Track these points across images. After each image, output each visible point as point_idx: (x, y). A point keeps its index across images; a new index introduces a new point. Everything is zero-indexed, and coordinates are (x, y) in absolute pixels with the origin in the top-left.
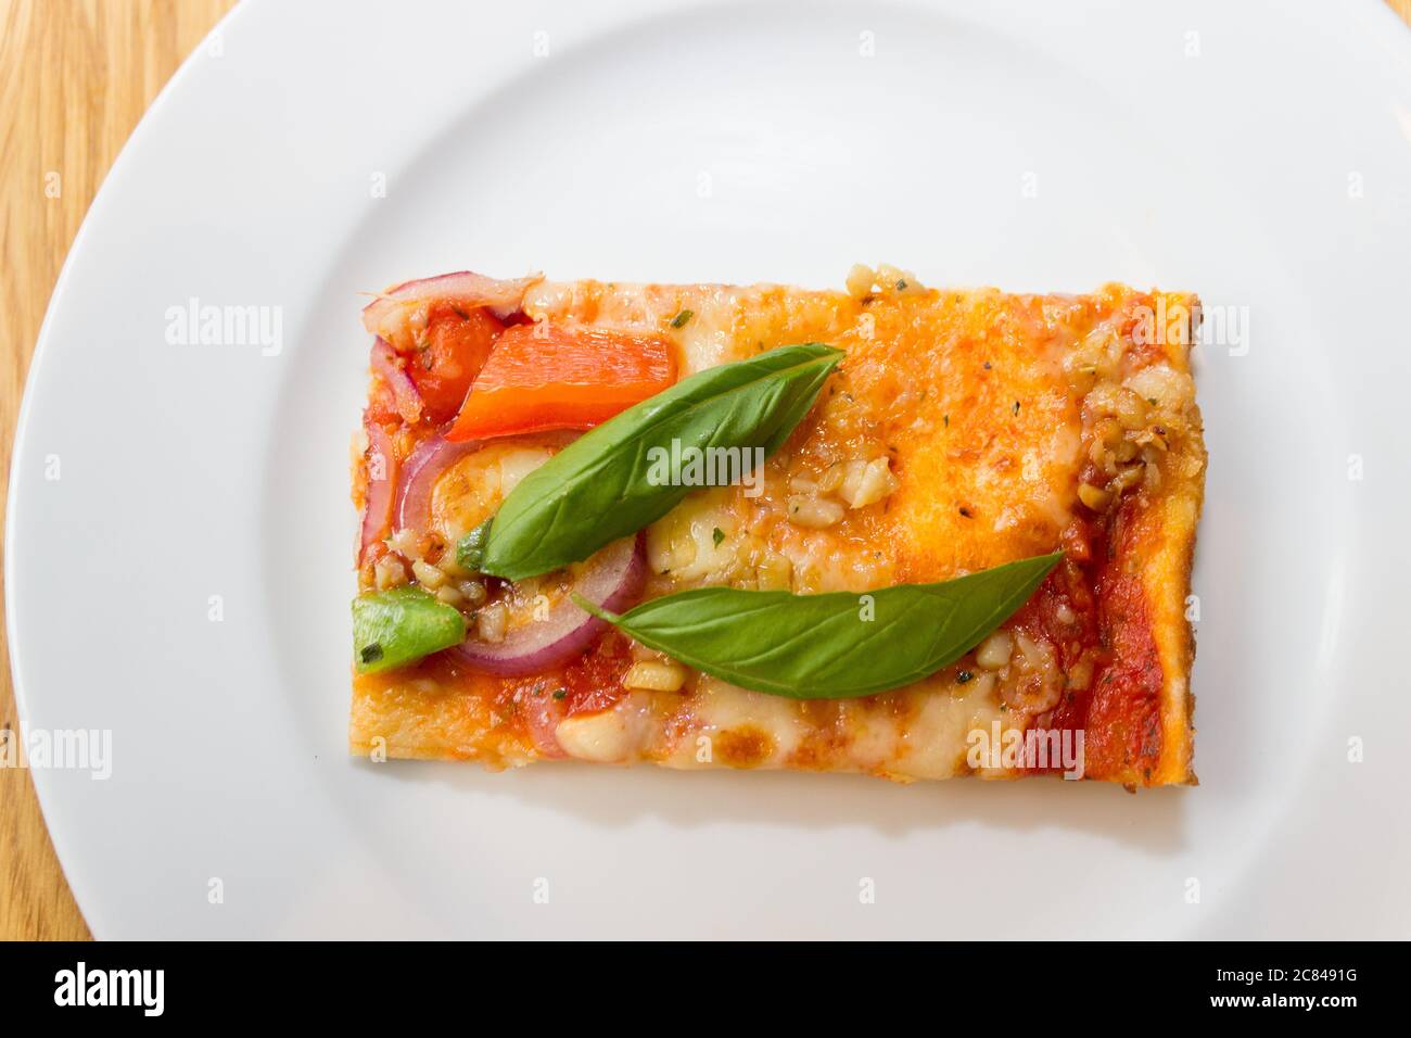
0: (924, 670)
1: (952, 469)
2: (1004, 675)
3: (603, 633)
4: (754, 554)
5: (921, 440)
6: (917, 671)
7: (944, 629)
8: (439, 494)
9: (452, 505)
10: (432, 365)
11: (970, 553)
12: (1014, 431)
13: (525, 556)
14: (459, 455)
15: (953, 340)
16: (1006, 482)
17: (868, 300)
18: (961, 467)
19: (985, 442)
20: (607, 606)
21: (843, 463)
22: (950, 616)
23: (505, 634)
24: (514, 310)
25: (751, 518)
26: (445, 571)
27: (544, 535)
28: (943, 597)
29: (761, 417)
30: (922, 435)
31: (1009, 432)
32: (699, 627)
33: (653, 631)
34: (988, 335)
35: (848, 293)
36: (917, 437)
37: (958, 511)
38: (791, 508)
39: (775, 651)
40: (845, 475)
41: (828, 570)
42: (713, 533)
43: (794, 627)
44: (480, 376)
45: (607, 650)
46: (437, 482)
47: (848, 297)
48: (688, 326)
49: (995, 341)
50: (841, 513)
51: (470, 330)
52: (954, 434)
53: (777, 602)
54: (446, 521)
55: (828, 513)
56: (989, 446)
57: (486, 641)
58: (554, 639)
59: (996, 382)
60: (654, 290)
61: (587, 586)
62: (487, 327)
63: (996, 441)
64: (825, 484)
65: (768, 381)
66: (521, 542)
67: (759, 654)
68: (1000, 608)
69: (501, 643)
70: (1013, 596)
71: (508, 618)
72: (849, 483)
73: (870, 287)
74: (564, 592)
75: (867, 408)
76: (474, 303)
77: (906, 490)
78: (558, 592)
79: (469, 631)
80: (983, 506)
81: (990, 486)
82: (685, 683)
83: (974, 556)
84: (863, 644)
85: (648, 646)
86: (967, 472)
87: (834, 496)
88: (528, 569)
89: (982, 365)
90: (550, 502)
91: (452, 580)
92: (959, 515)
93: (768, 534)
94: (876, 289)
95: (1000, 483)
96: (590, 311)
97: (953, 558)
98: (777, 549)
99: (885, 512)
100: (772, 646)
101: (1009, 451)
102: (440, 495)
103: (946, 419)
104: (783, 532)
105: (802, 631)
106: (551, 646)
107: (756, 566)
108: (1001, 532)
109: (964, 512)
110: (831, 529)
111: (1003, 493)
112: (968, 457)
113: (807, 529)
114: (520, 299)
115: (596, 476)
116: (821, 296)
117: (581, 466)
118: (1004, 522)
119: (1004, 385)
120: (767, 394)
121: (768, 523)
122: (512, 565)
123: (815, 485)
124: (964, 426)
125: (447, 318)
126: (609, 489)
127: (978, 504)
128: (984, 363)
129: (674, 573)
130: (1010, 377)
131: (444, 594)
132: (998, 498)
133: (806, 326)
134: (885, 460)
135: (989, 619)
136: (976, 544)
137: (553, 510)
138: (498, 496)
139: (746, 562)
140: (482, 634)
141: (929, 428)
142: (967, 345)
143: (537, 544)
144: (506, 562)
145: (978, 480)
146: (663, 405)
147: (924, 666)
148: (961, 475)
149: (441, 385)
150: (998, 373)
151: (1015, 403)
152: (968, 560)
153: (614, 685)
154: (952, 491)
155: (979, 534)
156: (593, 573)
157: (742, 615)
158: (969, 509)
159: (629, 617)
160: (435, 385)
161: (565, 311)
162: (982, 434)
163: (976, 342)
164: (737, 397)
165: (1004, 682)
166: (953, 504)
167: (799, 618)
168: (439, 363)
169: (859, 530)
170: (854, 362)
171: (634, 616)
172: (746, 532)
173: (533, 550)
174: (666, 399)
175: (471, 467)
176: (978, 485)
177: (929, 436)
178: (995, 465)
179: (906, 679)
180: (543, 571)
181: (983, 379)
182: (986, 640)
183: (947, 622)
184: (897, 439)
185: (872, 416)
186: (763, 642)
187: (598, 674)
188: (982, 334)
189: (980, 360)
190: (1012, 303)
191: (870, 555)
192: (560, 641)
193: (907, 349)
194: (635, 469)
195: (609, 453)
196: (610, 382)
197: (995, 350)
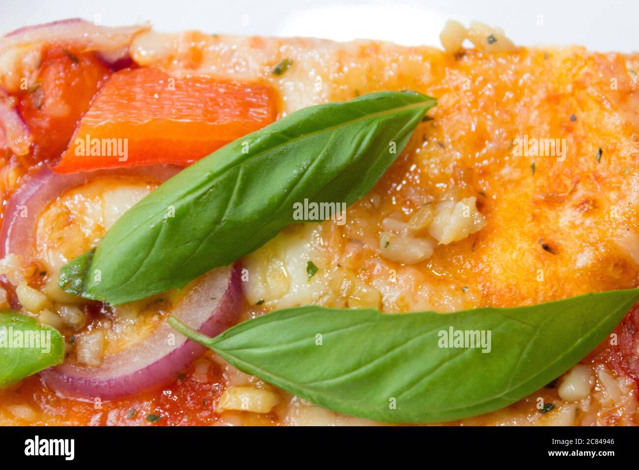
0: (508, 395)
1: (537, 211)
2: (585, 406)
3: (198, 358)
4: (345, 285)
5: (509, 187)
6: (499, 396)
7: (524, 356)
8: (43, 226)
9: (57, 234)
10: (43, 103)
11: (552, 287)
12: (597, 178)
13: (128, 279)
14: (66, 189)
15: (541, 94)
16: (588, 222)
17: (460, 54)
18: (546, 210)
19: (570, 189)
20: (203, 330)
21: (434, 204)
22: (532, 341)
23: (102, 359)
24: (121, 54)
25: (342, 251)
26: (47, 295)
27: (145, 258)
28: (523, 323)
29: (354, 154)
30: (510, 181)
31: (592, 177)
32: (292, 346)
33: (247, 351)
34: (574, 88)
35: (442, 48)
36: (505, 184)
37: (541, 247)
38: (383, 243)
39: (363, 370)
40: (434, 215)
41: (416, 302)
42: (307, 265)
43: (380, 346)
44: (89, 113)
45: (200, 376)
46: (42, 213)
47: (441, 52)
48: (288, 74)
49: (581, 94)
50: (430, 252)
51: (80, 73)
52: (541, 181)
53: (366, 321)
54: (50, 250)
55: (419, 250)
56: (574, 190)
57: (84, 365)
58: (151, 361)
59: (581, 132)
60: (257, 42)
61: (184, 312)
62: (95, 72)
63: (580, 186)
64: (416, 224)
65: (362, 121)
66: (122, 266)
67: (347, 372)
68: (580, 340)
69: (98, 367)
70: (594, 329)
71: (106, 344)
72: (439, 221)
73: (462, 41)
74: (161, 318)
75: (458, 155)
76: (84, 47)
77: (492, 230)
78: (156, 318)
79: (67, 355)
80: (566, 244)
81: (573, 226)
82: (274, 407)
83: (556, 291)
84: (446, 364)
85: (242, 370)
86: (551, 214)
87: (424, 234)
88: (128, 293)
89: (568, 118)
90: (152, 226)
91: (53, 305)
92: (542, 251)
93: (358, 267)
94: (467, 45)
95: (582, 223)
96: (196, 58)
97: (536, 292)
98: (368, 281)
99: (473, 251)
100: (359, 366)
101: (591, 194)
102: (45, 226)
103: (533, 167)
104: (374, 266)
105: (389, 350)
106: (148, 368)
107: (347, 297)
108: (584, 269)
109: (546, 248)
110: (420, 265)
111: (585, 232)
112: (553, 201)
113: (396, 263)
114: (128, 46)
115: (197, 201)
116: (415, 51)
117: (184, 192)
118: (584, 259)
119: (590, 135)
120: (361, 133)
121: (359, 257)
122: (112, 290)
123: (404, 225)
124: (551, 174)
125: (59, 60)
126: (209, 214)
127: (561, 242)
128: (571, 115)
129: (268, 304)
130: (594, 126)
131: (45, 317)
132: (580, 237)
133: (400, 77)
134: (473, 200)
135: (570, 350)
136: (558, 280)
137: (156, 232)
138: (99, 229)
139: (337, 293)
140: (80, 358)
141: (516, 175)
142: (554, 99)
143: (138, 268)
144: (108, 286)
145: (561, 220)
146: (263, 137)
147: (506, 392)
148: (546, 218)
149: (50, 122)
150: (583, 124)
151: (598, 152)
152: (551, 294)
153: (207, 409)
154: (536, 231)
155: (562, 270)
156: (190, 301)
157: (334, 333)
158: (550, 245)
159: (224, 338)
160: (45, 123)
161: (171, 59)
162: (568, 182)
163: (564, 95)
164: (332, 134)
165: (584, 413)
166: (536, 242)
167: (387, 337)
168: (50, 101)
169: (447, 266)
170: (446, 112)
171: (229, 337)
172: (339, 265)
173: (134, 273)
174: (266, 132)
175: (75, 201)
176: (561, 225)
177: (517, 183)
178: (578, 207)
179: (488, 403)
180: (142, 296)
181: (569, 130)
182: (568, 372)
183: (529, 347)
184: (484, 185)
185: (462, 161)
186: (351, 361)
187: (192, 398)
188: (569, 88)
189: (567, 113)
190: (597, 60)
191: (457, 289)
192: (157, 363)
193: (497, 100)
194: (234, 197)
195: (210, 179)
196: (213, 120)
197: (581, 104)
